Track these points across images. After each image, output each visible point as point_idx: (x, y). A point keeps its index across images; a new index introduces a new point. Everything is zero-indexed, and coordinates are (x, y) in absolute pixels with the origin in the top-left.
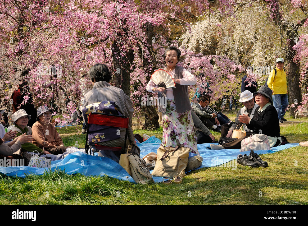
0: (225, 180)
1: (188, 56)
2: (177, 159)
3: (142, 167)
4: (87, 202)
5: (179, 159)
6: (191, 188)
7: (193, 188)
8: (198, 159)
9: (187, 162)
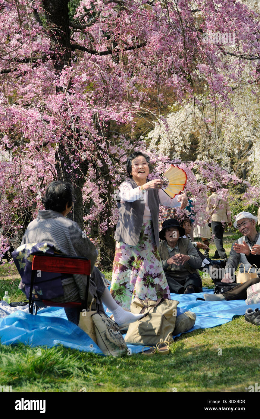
0: (234, 349)
1: (161, 164)
2: (160, 318)
3: (113, 331)
4: (40, 388)
5: (164, 318)
6: (185, 362)
7: (189, 362)
8: (191, 317)
9: (175, 322)
